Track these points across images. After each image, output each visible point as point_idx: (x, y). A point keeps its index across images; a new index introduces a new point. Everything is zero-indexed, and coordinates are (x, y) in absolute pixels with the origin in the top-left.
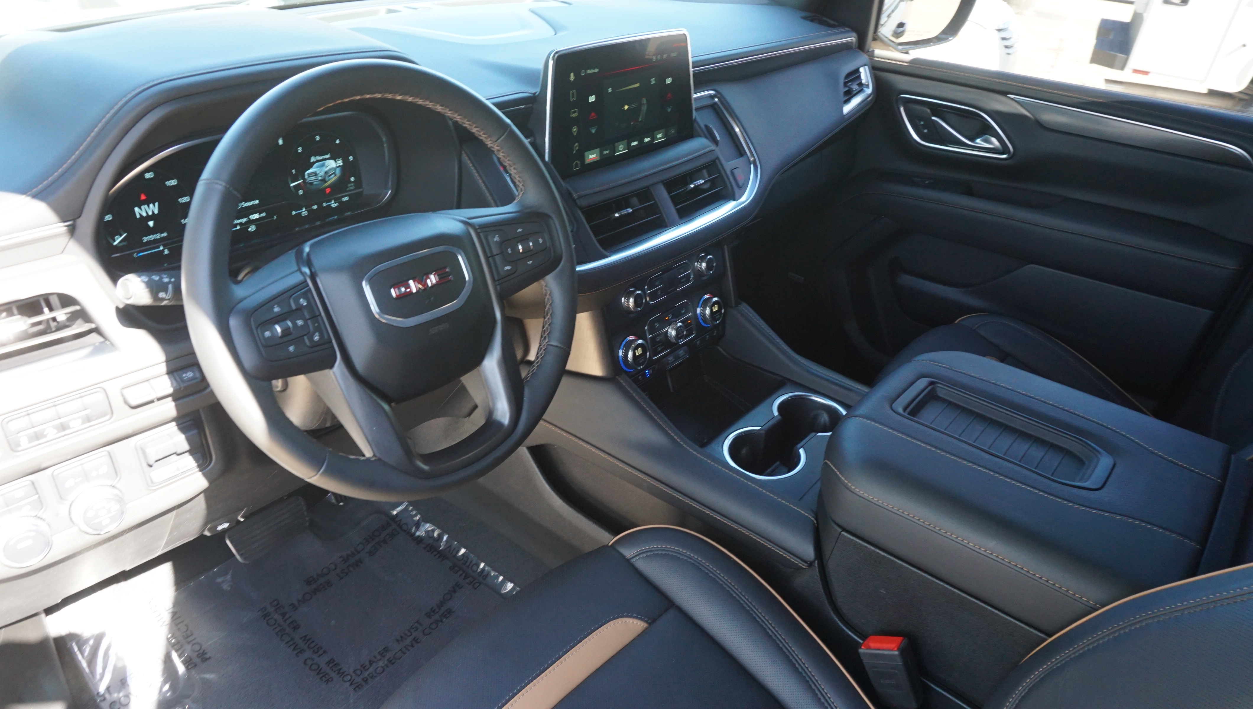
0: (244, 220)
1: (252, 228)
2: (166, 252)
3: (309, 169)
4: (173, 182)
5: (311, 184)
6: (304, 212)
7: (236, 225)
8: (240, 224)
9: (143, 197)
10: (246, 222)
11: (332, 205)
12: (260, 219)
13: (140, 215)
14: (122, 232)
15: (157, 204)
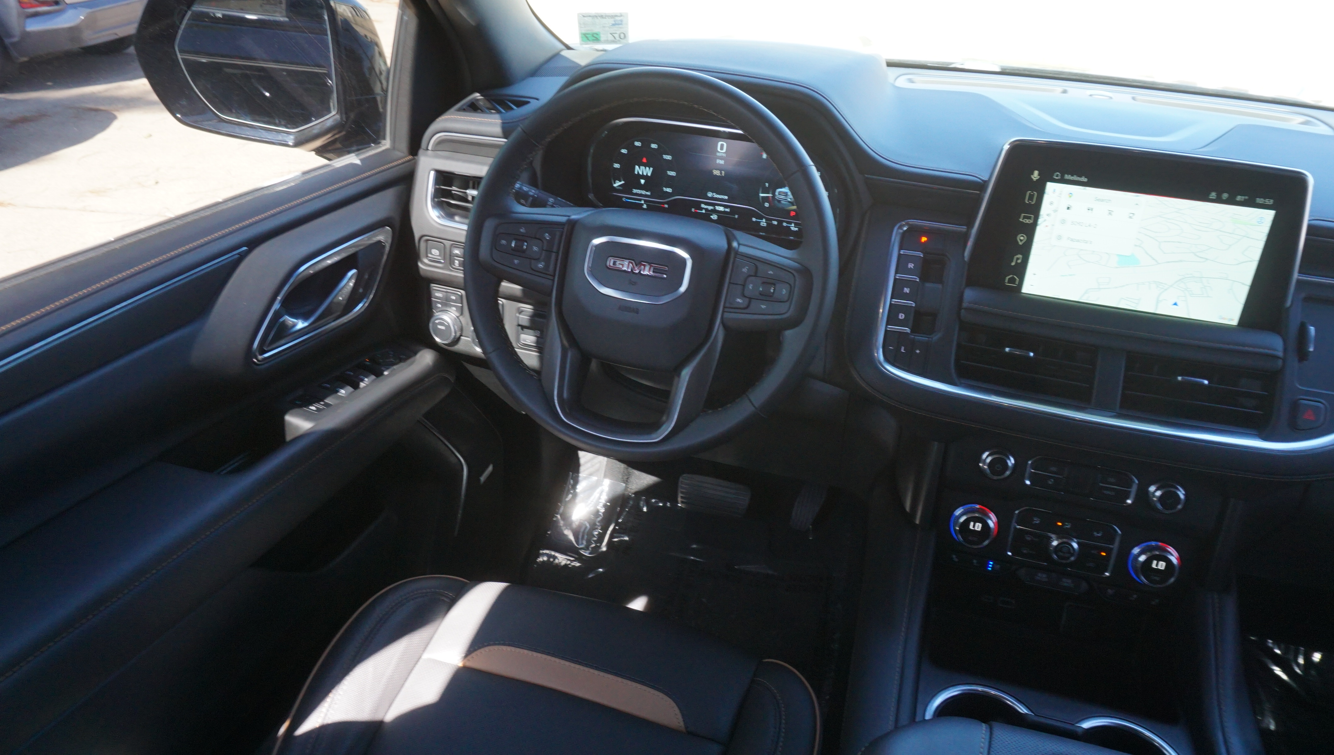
0: (710, 208)
1: (714, 217)
2: (645, 206)
3: (781, 188)
4: (668, 157)
5: (779, 201)
6: (763, 223)
7: (702, 209)
8: (706, 210)
9: (644, 160)
10: (712, 210)
11: (792, 228)
12: (724, 212)
13: (638, 172)
14: (622, 179)
15: (651, 169)
